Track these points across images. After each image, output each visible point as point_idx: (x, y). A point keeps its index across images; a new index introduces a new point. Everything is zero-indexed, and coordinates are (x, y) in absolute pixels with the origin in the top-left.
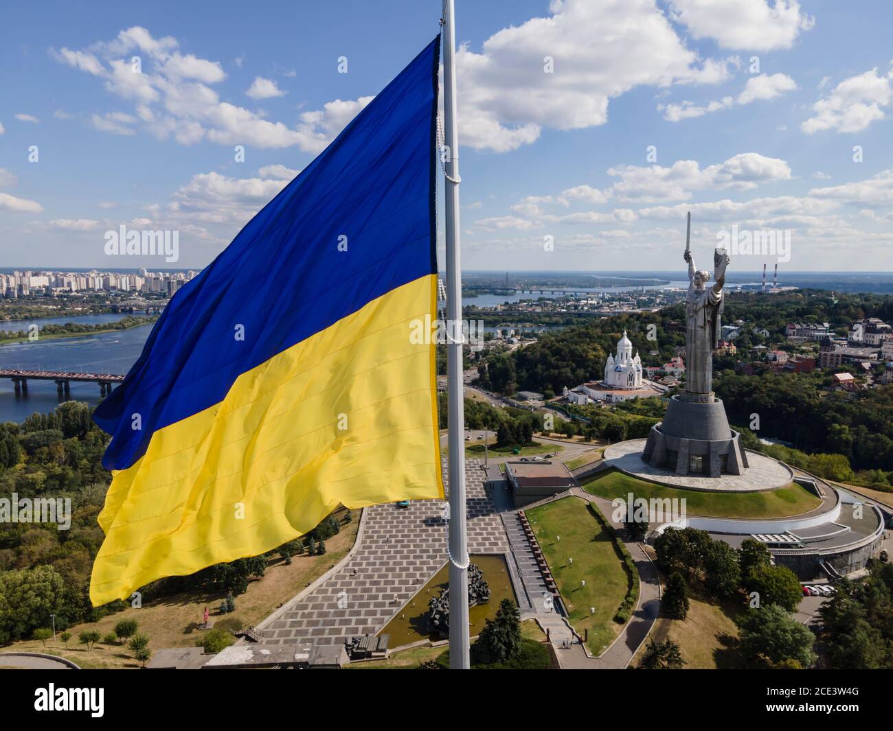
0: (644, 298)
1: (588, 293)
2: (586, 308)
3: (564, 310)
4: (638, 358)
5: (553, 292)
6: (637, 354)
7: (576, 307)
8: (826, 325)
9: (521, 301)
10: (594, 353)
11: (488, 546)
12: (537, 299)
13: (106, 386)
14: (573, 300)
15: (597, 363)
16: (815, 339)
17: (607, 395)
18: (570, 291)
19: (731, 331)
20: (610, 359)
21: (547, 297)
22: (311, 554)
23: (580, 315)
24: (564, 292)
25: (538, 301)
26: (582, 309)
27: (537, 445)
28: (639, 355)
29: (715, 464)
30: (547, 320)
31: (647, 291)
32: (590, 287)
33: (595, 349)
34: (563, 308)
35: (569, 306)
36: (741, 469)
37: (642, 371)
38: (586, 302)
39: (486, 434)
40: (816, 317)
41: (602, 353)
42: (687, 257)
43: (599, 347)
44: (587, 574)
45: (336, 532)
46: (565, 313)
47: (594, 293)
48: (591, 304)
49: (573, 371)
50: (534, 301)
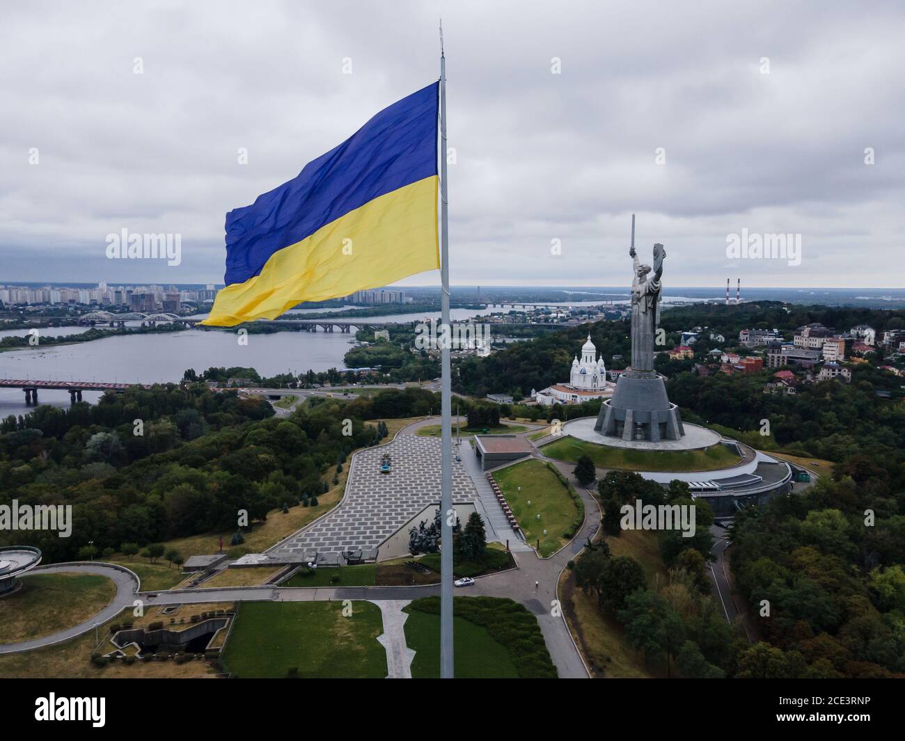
0: (613, 312)
1: (558, 307)
2: (555, 321)
3: (535, 323)
4: (601, 361)
5: (524, 306)
6: (601, 357)
7: (546, 320)
8: (776, 331)
9: (493, 314)
10: (560, 358)
11: (459, 497)
12: (507, 313)
13: (76, 394)
14: (543, 313)
15: (563, 366)
16: (766, 344)
17: (573, 396)
18: (541, 305)
19: (689, 337)
20: (575, 361)
21: (517, 310)
22: (306, 505)
23: (550, 327)
24: (535, 307)
25: (509, 314)
26: (552, 321)
27: (505, 427)
28: (602, 358)
29: (655, 431)
30: (518, 331)
31: (615, 305)
32: (561, 302)
33: (562, 354)
34: (534, 321)
35: (540, 319)
36: (678, 435)
37: (605, 374)
38: (556, 315)
39: (458, 419)
40: (766, 323)
41: (568, 357)
42: (633, 254)
43: (565, 352)
44: (542, 511)
45: (326, 490)
46: (534, 325)
47: (564, 307)
48: (561, 317)
49: (541, 374)
50: (505, 314)
